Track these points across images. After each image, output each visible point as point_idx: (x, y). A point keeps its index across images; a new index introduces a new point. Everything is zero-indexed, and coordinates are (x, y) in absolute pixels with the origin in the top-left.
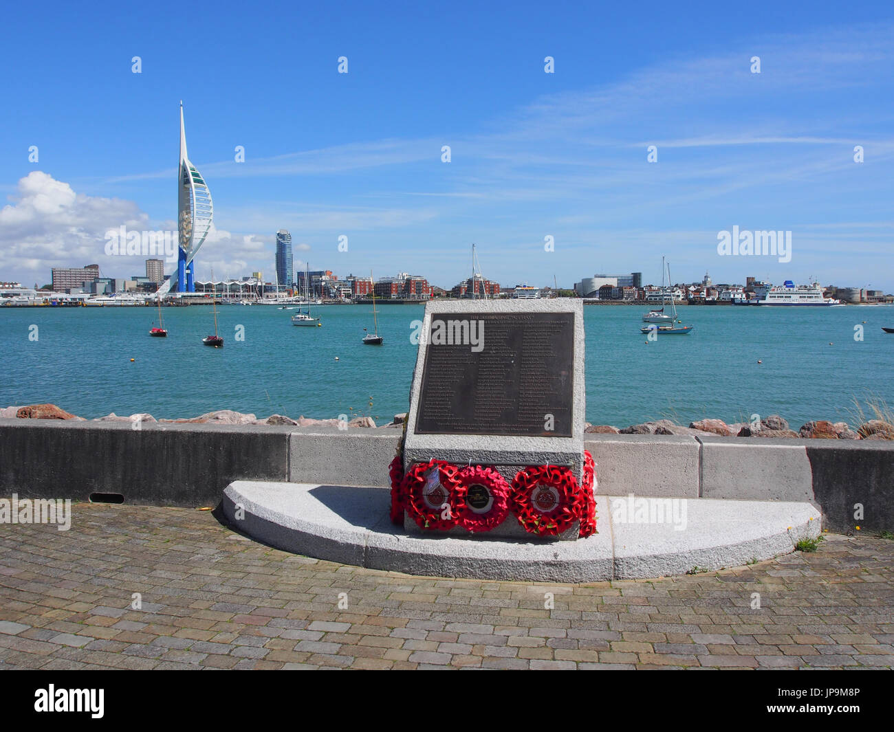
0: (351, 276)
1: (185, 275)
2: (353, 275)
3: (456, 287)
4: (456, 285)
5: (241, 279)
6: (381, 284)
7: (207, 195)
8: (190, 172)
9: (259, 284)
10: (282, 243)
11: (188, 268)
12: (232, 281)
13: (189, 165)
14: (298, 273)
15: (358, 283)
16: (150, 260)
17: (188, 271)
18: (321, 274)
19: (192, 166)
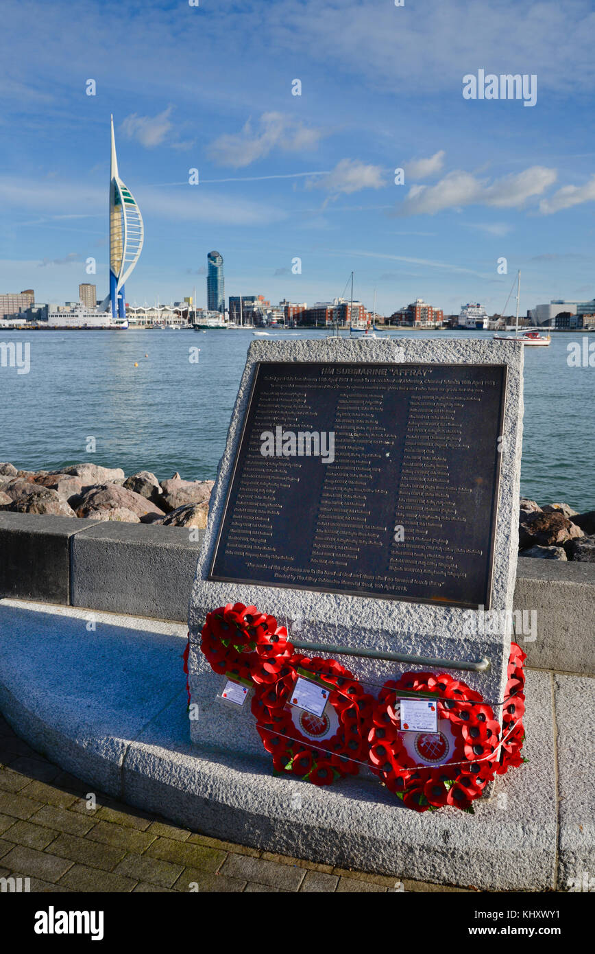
0: (284, 301)
1: (116, 301)
2: (287, 301)
3: (396, 314)
4: (396, 311)
5: (172, 304)
6: (315, 310)
7: (136, 215)
8: (121, 191)
9: (190, 309)
10: (213, 266)
11: (119, 293)
12: (163, 306)
13: (120, 183)
14: (230, 298)
15: (291, 309)
16: (83, 284)
17: (120, 297)
18: (252, 299)
19: (123, 184)
